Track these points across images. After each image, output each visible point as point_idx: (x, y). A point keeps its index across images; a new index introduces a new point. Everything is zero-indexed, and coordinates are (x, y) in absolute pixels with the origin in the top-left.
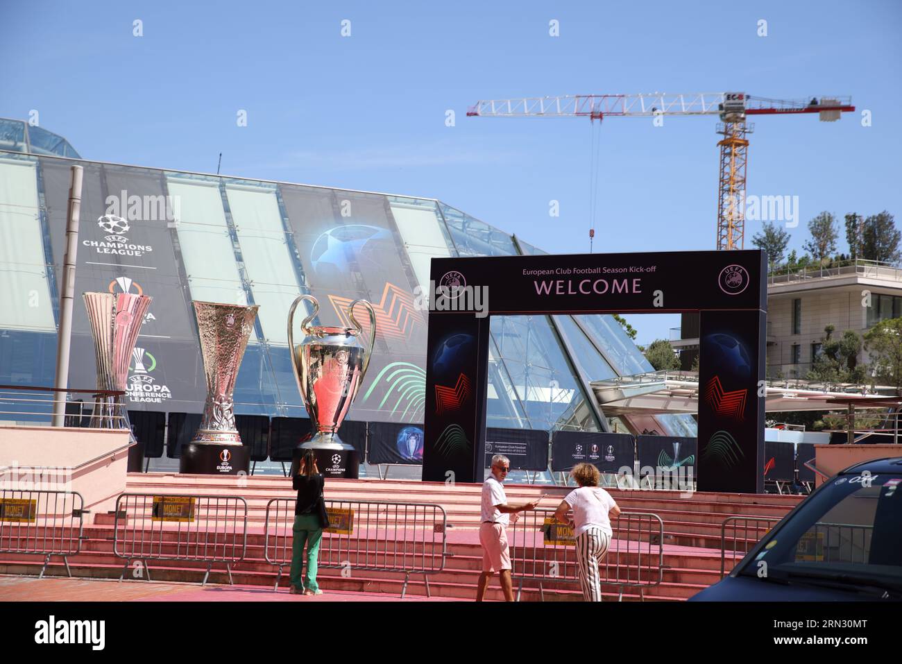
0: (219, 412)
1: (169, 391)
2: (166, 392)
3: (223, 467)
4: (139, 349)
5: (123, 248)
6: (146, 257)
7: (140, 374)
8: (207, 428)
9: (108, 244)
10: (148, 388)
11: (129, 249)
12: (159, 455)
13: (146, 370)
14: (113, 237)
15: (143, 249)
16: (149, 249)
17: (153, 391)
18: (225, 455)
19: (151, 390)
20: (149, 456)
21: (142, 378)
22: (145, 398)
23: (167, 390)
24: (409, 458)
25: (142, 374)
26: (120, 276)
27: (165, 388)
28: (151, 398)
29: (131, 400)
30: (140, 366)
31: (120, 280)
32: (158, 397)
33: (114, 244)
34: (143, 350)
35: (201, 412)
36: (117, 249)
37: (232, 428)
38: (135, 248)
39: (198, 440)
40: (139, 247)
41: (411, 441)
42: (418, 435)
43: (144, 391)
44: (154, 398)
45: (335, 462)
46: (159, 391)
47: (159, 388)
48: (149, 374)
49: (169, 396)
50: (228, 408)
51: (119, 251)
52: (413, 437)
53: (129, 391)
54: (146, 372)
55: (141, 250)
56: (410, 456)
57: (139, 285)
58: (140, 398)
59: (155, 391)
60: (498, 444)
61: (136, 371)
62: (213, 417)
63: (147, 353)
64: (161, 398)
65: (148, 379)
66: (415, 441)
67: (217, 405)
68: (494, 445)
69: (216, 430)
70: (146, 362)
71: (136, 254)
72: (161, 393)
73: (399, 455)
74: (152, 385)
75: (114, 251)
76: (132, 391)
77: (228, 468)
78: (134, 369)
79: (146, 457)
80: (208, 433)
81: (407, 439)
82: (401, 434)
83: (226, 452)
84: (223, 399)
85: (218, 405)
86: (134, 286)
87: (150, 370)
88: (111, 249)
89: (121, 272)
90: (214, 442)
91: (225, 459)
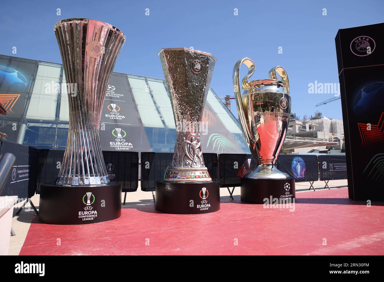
0: (191, 150)
1: (132, 145)
2: (131, 145)
3: (203, 206)
4: (119, 129)
5: (113, 95)
6: (121, 98)
7: (120, 138)
8: (181, 166)
9: (108, 93)
10: (123, 144)
11: (115, 95)
12: (135, 190)
13: (122, 136)
14: (110, 91)
15: (120, 95)
16: (122, 95)
17: (125, 145)
18: (204, 193)
19: (124, 144)
20: (126, 191)
21: (121, 140)
22: (122, 148)
23: (131, 144)
24: (298, 177)
25: (121, 138)
26: (112, 103)
27: (130, 144)
28: (124, 148)
29: (116, 149)
30: (119, 135)
31: (112, 105)
32: (128, 148)
33: (110, 94)
34: (121, 129)
35: (173, 151)
36: (111, 95)
37: (202, 165)
38: (117, 95)
39: (173, 177)
40: (119, 95)
41: (298, 166)
42: (301, 162)
43: (121, 145)
44: (126, 148)
45: (286, 190)
46: (128, 145)
47: (128, 144)
48: (123, 138)
49: (132, 147)
50: (198, 146)
51: (112, 96)
52: (299, 164)
53: (115, 145)
54: (122, 137)
55: (120, 96)
56: (298, 176)
57: (119, 106)
58: (120, 148)
59: (126, 145)
60: (336, 165)
61: (118, 137)
62: (186, 155)
63: (122, 130)
64: (129, 148)
65: (123, 140)
66: (300, 166)
67: (188, 144)
68: (333, 165)
69: (190, 168)
70: (122, 134)
71: (118, 97)
72: (129, 146)
73: (293, 175)
74: (125, 142)
75: (110, 96)
76: (117, 145)
77: (207, 205)
78: (117, 136)
79: (123, 192)
80: (182, 171)
81: (297, 165)
82: (293, 162)
83: (204, 190)
84: (194, 138)
85: (190, 144)
86: (117, 107)
87: (124, 136)
88: (109, 95)
89: (112, 102)
90: (190, 179)
91: (204, 198)
